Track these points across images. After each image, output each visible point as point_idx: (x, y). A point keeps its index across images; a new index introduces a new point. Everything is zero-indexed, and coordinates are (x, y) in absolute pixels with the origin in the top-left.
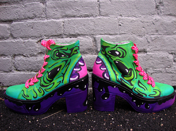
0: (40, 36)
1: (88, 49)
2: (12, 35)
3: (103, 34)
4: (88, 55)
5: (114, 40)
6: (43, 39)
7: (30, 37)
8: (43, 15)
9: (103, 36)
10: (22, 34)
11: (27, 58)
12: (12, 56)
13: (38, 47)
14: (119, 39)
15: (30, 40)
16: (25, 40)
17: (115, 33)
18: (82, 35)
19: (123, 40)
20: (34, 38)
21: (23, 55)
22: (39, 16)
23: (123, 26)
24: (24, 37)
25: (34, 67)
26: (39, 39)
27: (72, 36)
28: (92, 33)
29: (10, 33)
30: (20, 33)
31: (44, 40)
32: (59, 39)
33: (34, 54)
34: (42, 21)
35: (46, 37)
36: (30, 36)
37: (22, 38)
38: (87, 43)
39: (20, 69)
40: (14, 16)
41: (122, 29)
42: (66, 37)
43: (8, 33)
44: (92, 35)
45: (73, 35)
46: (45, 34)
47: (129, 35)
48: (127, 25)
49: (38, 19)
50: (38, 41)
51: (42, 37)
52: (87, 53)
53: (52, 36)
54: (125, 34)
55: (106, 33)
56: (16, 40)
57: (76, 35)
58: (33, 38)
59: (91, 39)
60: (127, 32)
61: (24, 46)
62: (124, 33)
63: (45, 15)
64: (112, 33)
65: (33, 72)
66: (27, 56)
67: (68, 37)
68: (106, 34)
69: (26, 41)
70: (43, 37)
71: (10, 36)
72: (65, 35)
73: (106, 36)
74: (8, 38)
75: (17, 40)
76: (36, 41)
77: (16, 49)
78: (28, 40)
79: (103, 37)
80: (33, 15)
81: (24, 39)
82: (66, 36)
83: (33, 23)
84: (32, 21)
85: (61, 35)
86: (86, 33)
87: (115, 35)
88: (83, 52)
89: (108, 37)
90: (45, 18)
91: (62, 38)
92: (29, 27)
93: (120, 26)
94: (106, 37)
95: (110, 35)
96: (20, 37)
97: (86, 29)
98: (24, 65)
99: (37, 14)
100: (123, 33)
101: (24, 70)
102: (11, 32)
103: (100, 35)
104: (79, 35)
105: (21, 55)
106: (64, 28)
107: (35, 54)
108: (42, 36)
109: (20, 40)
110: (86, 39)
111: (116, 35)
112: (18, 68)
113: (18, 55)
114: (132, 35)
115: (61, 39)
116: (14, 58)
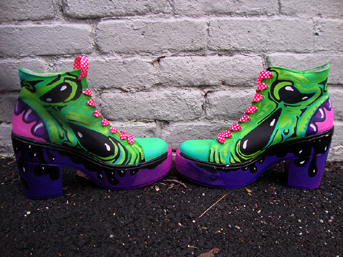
0: (159, 52)
1: (254, 79)
2: (97, 48)
3: (284, 51)
4: (253, 89)
5: (302, 63)
6: (164, 57)
7: (137, 52)
8: (166, 8)
9: (283, 54)
10: (121, 46)
11: (130, 94)
12: (96, 90)
13: (154, 73)
14: (313, 60)
15: (137, 57)
16: (125, 57)
17: (306, 50)
18: (244, 51)
19: (319, 62)
20: (145, 55)
21: (120, 89)
22: (158, 9)
23: (323, 37)
24: (123, 53)
25: (143, 113)
26: (156, 57)
27: (223, 53)
28: (264, 49)
29: (94, 43)
30: (116, 43)
31: (166, 58)
32: (198, 57)
33: (145, 87)
34: (165, 21)
35: (172, 52)
36: (137, 50)
37: (119, 53)
38: (253, 67)
39: (112, 117)
40: (105, 8)
41: (319, 43)
42: (212, 54)
43: (90, 44)
44: (263, 51)
45: (226, 50)
46: (170, 47)
47: (332, 53)
48: (330, 35)
49: (156, 15)
50: (154, 59)
51: (163, 53)
52: (251, 86)
53: (185, 51)
54: (325, 52)
55: (288, 49)
56: (107, 59)
57: (232, 51)
58: (144, 53)
59: (260, 61)
60: (328, 47)
61: (124, 70)
62: (323, 50)
63: (171, 8)
64: (300, 49)
65: (140, 123)
66: (128, 90)
67: (215, 54)
68: (288, 51)
69: (129, 59)
70: (166, 53)
71: (93, 48)
72: (211, 50)
73: (289, 54)
74: (89, 53)
75: (109, 59)
76: (151, 60)
77: (106, 75)
78: (133, 59)
79: (283, 56)
80: (145, 8)
81: (124, 55)
82: (212, 52)
83: (146, 23)
84: (143, 20)
85: (201, 49)
86: (252, 47)
87: (305, 53)
88: (244, 84)
89: (292, 56)
90: (170, 13)
91: (204, 55)
92: (137, 31)
93: (316, 37)
94: (289, 56)
95: (297, 52)
96: (116, 52)
97: (252, 40)
98: (123, 110)
99: (154, 5)
100: (320, 50)
101: (121, 120)
102: (97, 41)
103: (278, 51)
104: (238, 51)
105: (116, 88)
106: (208, 37)
107: (148, 86)
108: (163, 51)
109: (115, 58)
110: (251, 59)
111: (307, 53)
112: (109, 114)
113: (109, 89)
114: (337, 53)
115: (201, 57)
116: (100, 94)
